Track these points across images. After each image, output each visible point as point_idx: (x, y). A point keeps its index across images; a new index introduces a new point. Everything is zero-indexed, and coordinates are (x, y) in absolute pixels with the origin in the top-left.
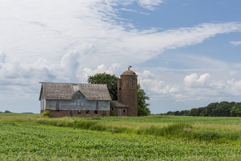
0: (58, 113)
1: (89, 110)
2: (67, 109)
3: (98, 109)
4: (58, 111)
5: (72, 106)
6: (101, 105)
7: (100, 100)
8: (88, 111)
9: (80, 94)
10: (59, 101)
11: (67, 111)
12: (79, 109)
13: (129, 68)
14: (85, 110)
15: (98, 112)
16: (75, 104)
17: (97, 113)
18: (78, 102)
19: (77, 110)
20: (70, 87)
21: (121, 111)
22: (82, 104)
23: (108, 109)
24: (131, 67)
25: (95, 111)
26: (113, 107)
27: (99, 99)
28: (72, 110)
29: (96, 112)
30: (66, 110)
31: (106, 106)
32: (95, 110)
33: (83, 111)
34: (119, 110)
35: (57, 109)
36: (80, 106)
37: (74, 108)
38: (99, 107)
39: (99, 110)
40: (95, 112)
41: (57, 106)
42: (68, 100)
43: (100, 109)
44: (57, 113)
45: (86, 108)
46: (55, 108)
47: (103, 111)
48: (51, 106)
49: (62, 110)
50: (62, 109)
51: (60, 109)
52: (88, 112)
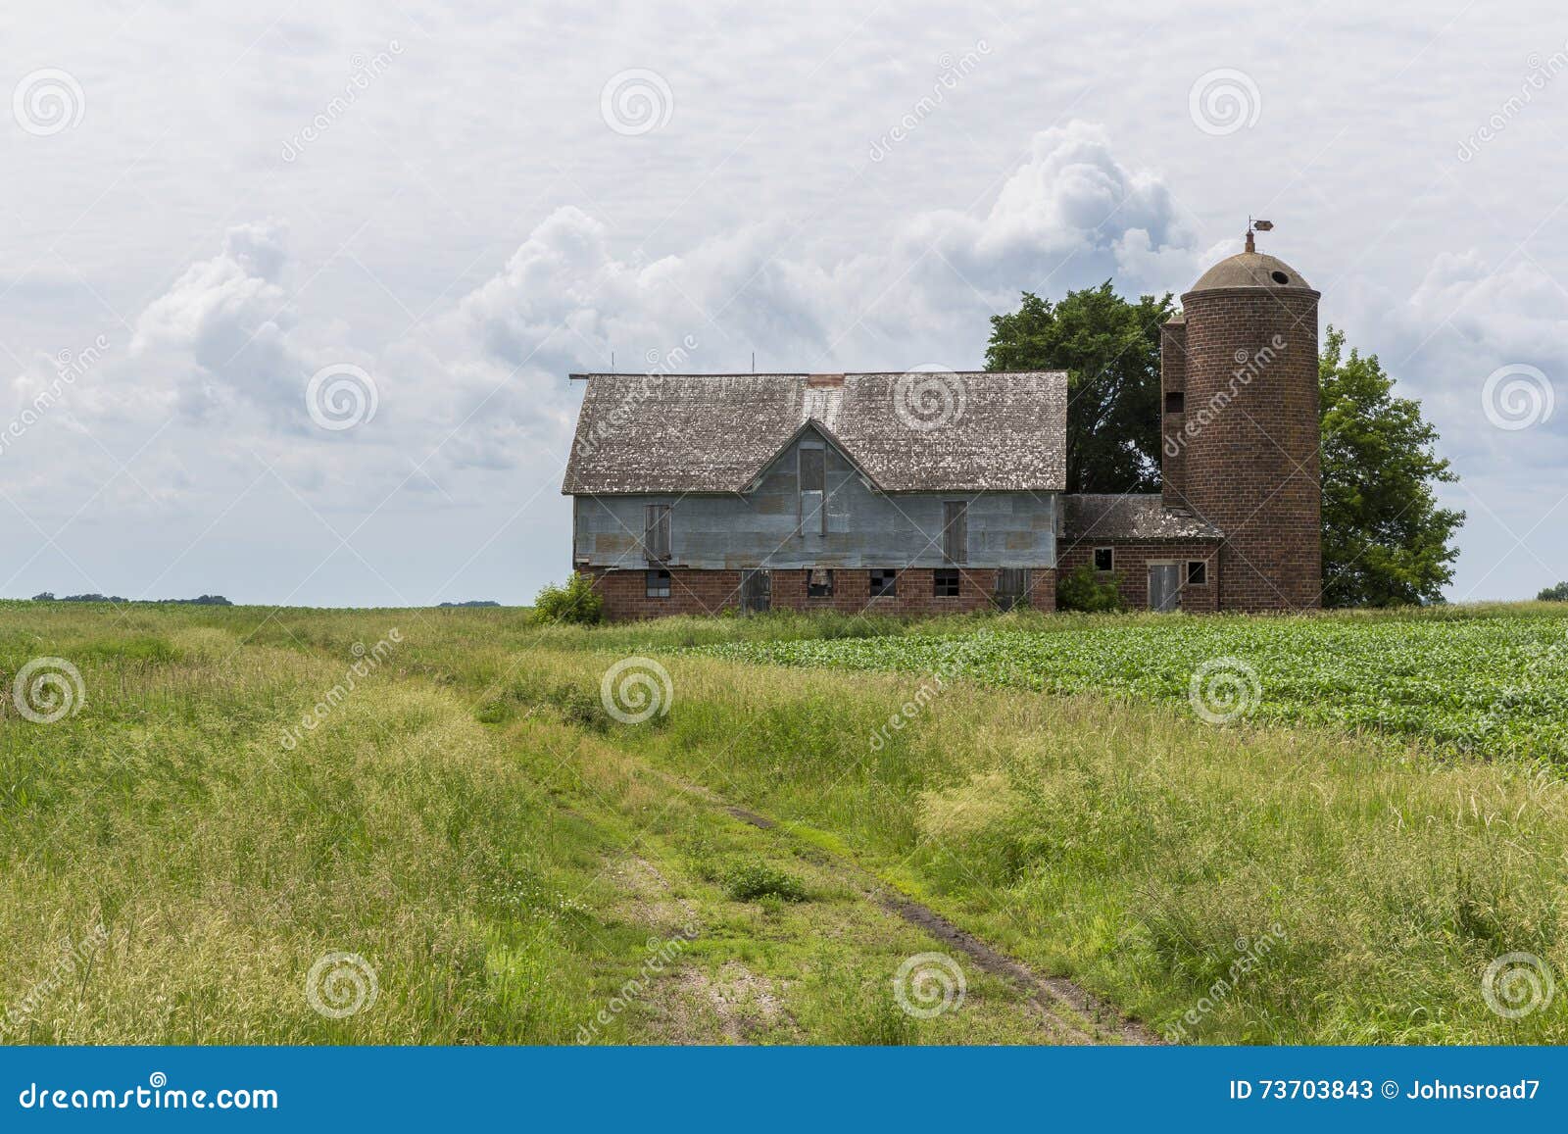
0: (665, 592)
1: (889, 565)
2: (727, 559)
3: (961, 555)
4: (664, 574)
5: (762, 539)
6: (982, 526)
7: (972, 492)
8: (890, 573)
9: (819, 446)
10: (664, 501)
11: (726, 577)
12: (814, 561)
13: (1250, 236)
14: (862, 571)
15: (965, 577)
16: (783, 523)
17: (954, 592)
18: (806, 506)
19: (798, 566)
20: (784, 398)
21: (1173, 569)
22: (841, 522)
23: (1045, 555)
24: (1265, 226)
25: (936, 571)
26: (1103, 542)
27: (969, 486)
28: (766, 565)
29: (947, 582)
30: (721, 566)
31: (1023, 536)
32: (940, 566)
33: (844, 572)
34: (1150, 563)
35: (651, 563)
36: (823, 536)
37: (777, 557)
38: (968, 545)
39: (973, 565)
40: (939, 582)
41: (656, 537)
42: (729, 495)
43: (977, 559)
44: (652, 593)
45: (867, 551)
46: (638, 555)
47: (1004, 571)
48: (609, 544)
49: (685, 571)
50: (691, 564)
51: (675, 562)
52: (889, 583)
